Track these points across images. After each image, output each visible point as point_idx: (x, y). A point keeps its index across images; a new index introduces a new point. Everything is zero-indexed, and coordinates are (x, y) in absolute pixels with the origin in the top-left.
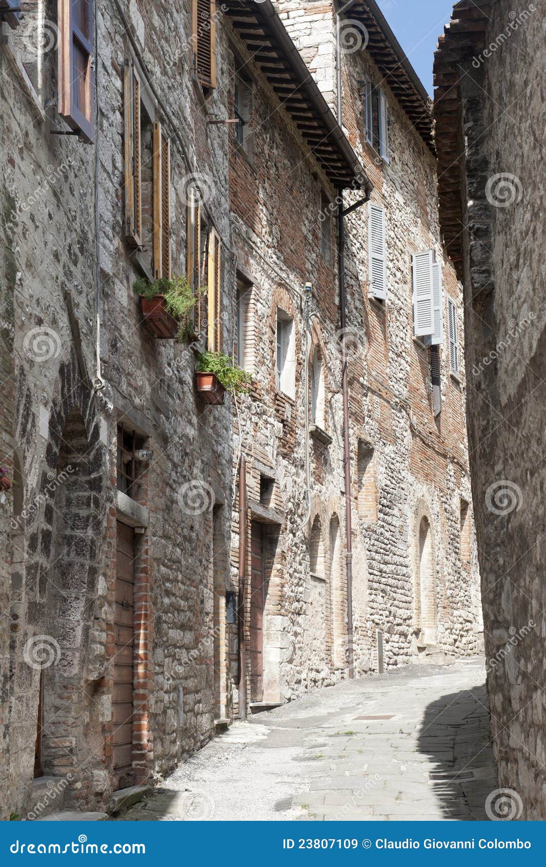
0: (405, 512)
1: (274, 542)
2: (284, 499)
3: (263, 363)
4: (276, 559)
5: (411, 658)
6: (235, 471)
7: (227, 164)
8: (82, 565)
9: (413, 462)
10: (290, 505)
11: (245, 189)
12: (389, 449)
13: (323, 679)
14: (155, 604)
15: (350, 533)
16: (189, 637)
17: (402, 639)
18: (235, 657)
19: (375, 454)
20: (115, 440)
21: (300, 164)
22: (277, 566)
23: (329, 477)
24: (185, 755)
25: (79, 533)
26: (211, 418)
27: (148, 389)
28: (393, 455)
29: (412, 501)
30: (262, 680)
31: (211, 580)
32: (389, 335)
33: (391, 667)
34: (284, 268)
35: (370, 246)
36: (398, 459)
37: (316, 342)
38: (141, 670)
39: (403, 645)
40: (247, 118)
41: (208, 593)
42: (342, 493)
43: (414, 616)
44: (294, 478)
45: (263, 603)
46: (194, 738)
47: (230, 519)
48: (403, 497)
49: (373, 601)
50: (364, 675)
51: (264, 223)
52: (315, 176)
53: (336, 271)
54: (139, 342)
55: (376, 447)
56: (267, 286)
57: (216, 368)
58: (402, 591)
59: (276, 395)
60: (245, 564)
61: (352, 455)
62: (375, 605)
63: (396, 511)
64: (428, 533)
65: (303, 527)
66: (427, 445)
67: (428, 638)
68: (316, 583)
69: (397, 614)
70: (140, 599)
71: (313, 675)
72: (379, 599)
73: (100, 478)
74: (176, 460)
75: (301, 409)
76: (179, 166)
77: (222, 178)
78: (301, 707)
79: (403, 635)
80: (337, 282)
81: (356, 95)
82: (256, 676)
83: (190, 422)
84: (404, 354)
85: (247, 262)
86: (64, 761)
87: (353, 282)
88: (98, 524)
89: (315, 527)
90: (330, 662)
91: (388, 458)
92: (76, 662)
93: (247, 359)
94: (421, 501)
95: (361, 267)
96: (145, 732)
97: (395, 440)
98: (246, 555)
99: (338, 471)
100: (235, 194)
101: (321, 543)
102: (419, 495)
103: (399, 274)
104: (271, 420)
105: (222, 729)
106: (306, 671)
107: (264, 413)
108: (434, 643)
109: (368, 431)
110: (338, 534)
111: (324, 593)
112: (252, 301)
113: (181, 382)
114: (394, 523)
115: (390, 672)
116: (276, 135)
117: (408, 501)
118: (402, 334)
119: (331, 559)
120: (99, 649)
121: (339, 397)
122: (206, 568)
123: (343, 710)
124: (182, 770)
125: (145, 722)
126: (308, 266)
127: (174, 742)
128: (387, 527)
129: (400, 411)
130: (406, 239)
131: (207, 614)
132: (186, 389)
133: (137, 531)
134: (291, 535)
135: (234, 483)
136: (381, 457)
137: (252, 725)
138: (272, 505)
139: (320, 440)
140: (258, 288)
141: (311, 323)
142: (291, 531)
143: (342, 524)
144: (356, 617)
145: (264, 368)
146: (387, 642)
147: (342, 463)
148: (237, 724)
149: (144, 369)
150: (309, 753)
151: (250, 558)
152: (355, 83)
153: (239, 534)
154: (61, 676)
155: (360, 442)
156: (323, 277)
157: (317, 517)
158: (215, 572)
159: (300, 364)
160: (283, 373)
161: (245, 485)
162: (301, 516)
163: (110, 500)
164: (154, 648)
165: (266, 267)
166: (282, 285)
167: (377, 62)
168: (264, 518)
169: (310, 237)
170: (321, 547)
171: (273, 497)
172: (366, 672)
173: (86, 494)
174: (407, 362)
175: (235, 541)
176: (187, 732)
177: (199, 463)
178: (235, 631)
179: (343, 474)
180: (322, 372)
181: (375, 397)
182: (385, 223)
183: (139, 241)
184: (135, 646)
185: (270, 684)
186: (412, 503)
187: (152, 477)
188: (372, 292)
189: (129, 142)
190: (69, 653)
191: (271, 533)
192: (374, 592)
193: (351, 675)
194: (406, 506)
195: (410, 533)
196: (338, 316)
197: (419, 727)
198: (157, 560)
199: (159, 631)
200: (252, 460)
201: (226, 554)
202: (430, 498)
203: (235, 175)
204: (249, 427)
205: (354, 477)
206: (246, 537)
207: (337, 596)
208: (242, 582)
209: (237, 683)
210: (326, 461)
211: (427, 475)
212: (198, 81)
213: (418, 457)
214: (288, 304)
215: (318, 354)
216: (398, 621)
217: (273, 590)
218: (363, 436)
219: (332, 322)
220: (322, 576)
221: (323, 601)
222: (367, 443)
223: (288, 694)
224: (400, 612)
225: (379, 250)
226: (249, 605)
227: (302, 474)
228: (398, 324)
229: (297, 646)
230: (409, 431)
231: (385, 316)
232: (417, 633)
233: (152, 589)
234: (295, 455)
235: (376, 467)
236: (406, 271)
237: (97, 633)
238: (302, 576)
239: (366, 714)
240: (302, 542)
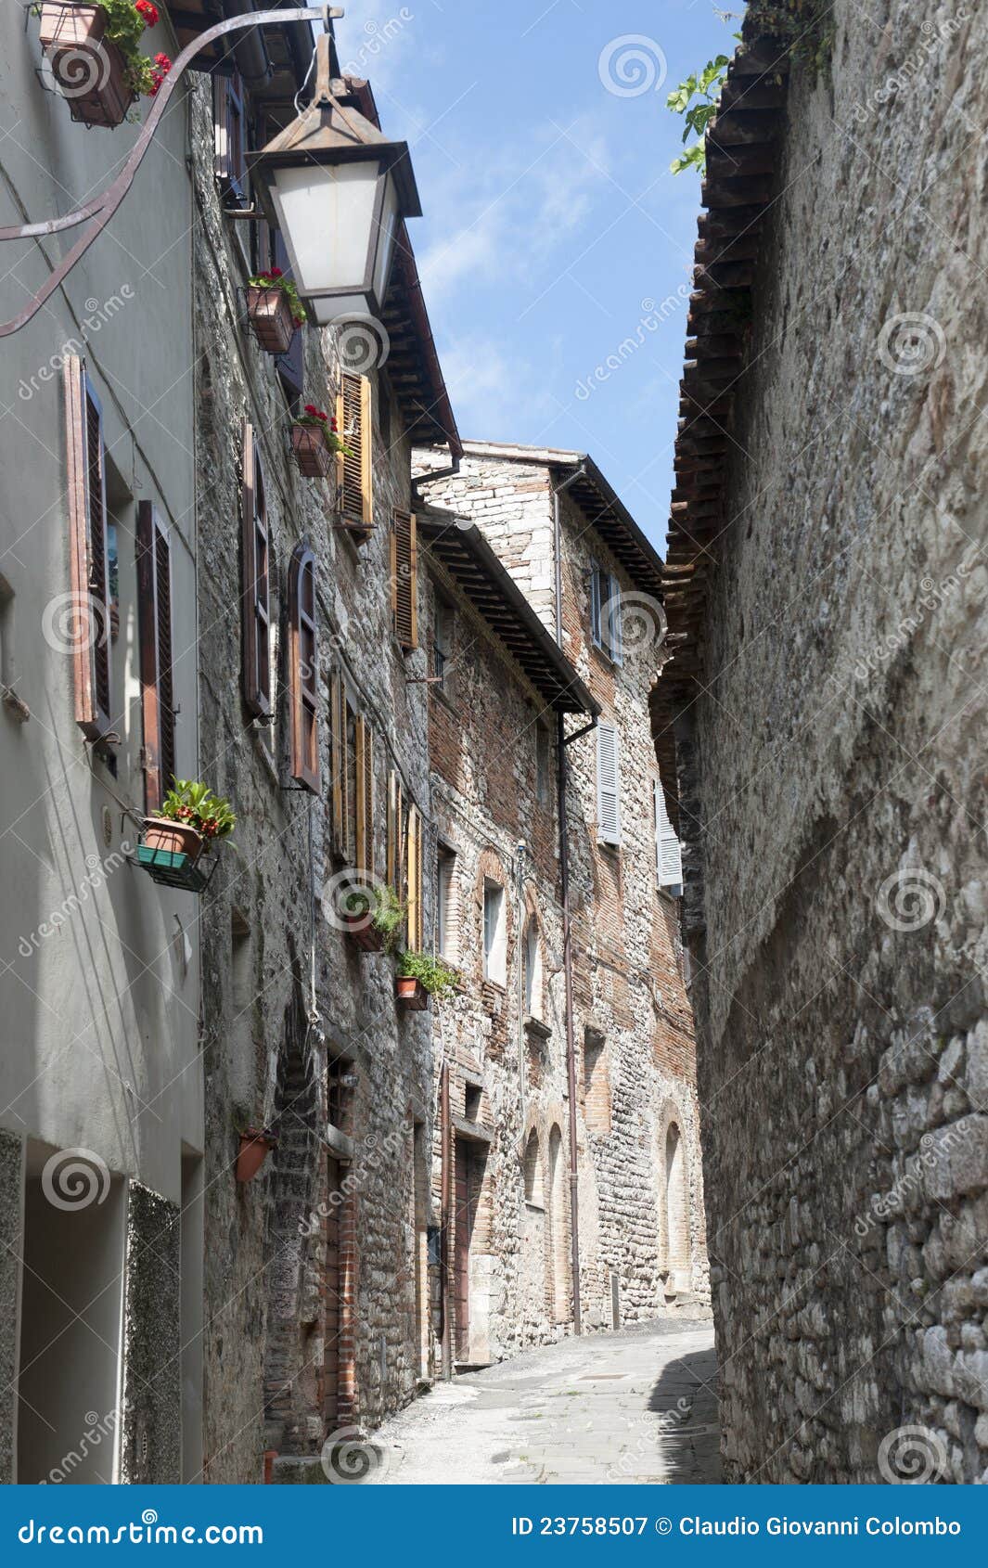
0: (647, 1118)
1: (481, 1164)
2: (493, 1112)
3: (468, 947)
4: (485, 1185)
5: (656, 1310)
6: (437, 1081)
7: (426, 716)
8: (299, 1204)
9: (658, 1052)
10: (501, 1118)
11: (447, 741)
12: (626, 1037)
13: (542, 1336)
14: (360, 1242)
15: (575, 1148)
16: (391, 1280)
17: (644, 1285)
18: (437, 1305)
19: (607, 1044)
20: (325, 1071)
21: (511, 692)
22: (485, 1194)
23: (548, 1078)
24: (388, 1414)
25: (294, 1171)
26: (412, 1024)
27: (353, 1008)
28: (630, 1045)
29: (656, 1102)
30: (467, 1335)
31: (412, 1214)
32: (624, 888)
33: (629, 1322)
34: (493, 826)
35: (598, 776)
36: (638, 1049)
37: (531, 911)
38: (346, 1315)
39: (645, 1293)
40: (447, 652)
41: (409, 1229)
42: (565, 1097)
43: (659, 1254)
44: (506, 1084)
45: (469, 1239)
46: (397, 1396)
47: (431, 1140)
48: (644, 1098)
49: (605, 1236)
50: (594, 1332)
51: (469, 776)
52: (529, 702)
53: (556, 815)
54: (345, 961)
55: (608, 1036)
56: (472, 853)
57: (421, 971)
58: (644, 1222)
59: (484, 984)
60: (449, 1193)
61: (577, 1048)
62: (608, 1241)
63: (635, 1118)
64: (679, 1145)
65: (517, 1143)
66: (677, 1027)
67: (679, 1283)
68: (533, 1214)
69: (638, 1253)
70: (346, 1237)
71: (530, 1329)
72: (614, 1232)
73: (314, 1114)
74: (378, 1081)
75: (513, 997)
76: (379, 748)
77: (421, 736)
78: (514, 1368)
79: (647, 1279)
80: (557, 829)
81: (580, 587)
82: (461, 1329)
83: (392, 1036)
84: (644, 911)
85: (449, 828)
86: (282, 1405)
87: (577, 826)
88: (312, 1160)
89: (532, 1144)
90: (551, 1314)
91: (624, 1048)
92: (293, 1303)
93: (449, 944)
94: (669, 1103)
95: (587, 805)
96: (351, 1383)
97: (633, 1024)
98: (449, 1182)
99: (560, 1069)
100: (435, 750)
101: (538, 1163)
102: (666, 1094)
103: (637, 807)
104: (478, 1015)
105: (424, 1389)
106: (521, 1325)
107: (470, 1008)
108: (687, 1290)
109: (599, 1014)
110: (560, 1149)
111: (542, 1227)
112: (455, 874)
113: (383, 991)
114: (632, 1133)
115: (628, 1328)
116: (482, 664)
117: (651, 1103)
118: (641, 885)
119: (551, 1183)
120: (314, 1291)
121: (561, 975)
122: (407, 1200)
123: (566, 1371)
124: (386, 1428)
125: (351, 1372)
126: (522, 817)
127: (377, 1397)
128: (623, 1139)
129: (640, 986)
130: (645, 759)
131: (409, 1253)
132: (387, 998)
133: (342, 1163)
134: (502, 1155)
135: (436, 1096)
136: (615, 1047)
137: (459, 1387)
138: (479, 1119)
139: (537, 1033)
140: (462, 858)
141: (524, 888)
142: (502, 1150)
143: (565, 1137)
144: (583, 1256)
145: (469, 953)
146: (624, 1289)
147: (564, 1060)
148: (440, 1385)
149: (349, 988)
150: (526, 1412)
151: (454, 1185)
152: (578, 572)
153: (441, 1156)
154: (279, 1318)
155: (588, 1030)
156: (539, 827)
157: (534, 1131)
158: (416, 1203)
159: (511, 942)
160: (491, 953)
161: (449, 1097)
162: (514, 1131)
163: (322, 1135)
164: (360, 1291)
165: (471, 829)
166: (490, 848)
167: (606, 540)
168: (470, 1136)
169: (523, 780)
170: (539, 1168)
171: (480, 1109)
172: (596, 1327)
173: (303, 1131)
174: (649, 921)
175: (437, 1166)
176: (391, 1388)
177: (399, 1080)
178: (437, 1273)
179: (566, 1074)
180: (538, 947)
181: (606, 971)
182: (618, 744)
183: (346, 855)
184: (340, 1289)
185: (477, 1340)
186: (656, 1106)
187: (357, 1103)
188: (602, 837)
189: (336, 753)
190: (287, 1294)
191: (478, 1153)
192: (606, 1223)
193: (578, 1332)
194: (648, 1110)
195: (654, 1144)
196: (558, 872)
197: (654, 1386)
198: (361, 1194)
199: (363, 1272)
200: (456, 1066)
201: (427, 1182)
202: (681, 1097)
203: (435, 726)
204: (453, 1027)
205: (580, 1076)
206: (450, 1161)
207: (559, 1230)
208: (445, 1214)
209: (440, 1337)
210: (544, 1058)
211: (676, 1067)
212: (397, 642)
213: (663, 1044)
214: (498, 871)
215: (534, 924)
216: (638, 1261)
217: (480, 1224)
218: (591, 1023)
219: (551, 881)
220: (540, 1204)
221: (540, 1235)
222: (596, 1031)
223: (499, 1352)
224: (640, 1249)
225: (609, 781)
226: (453, 1242)
227: (515, 1078)
228: (637, 872)
229: (510, 1293)
230: (652, 1010)
231: (619, 864)
232: (664, 1277)
233: (357, 1226)
234: (507, 1055)
235: (609, 1062)
236: (647, 801)
237: (311, 1274)
238: (516, 1205)
239: (593, 1374)
240: (516, 1163)
